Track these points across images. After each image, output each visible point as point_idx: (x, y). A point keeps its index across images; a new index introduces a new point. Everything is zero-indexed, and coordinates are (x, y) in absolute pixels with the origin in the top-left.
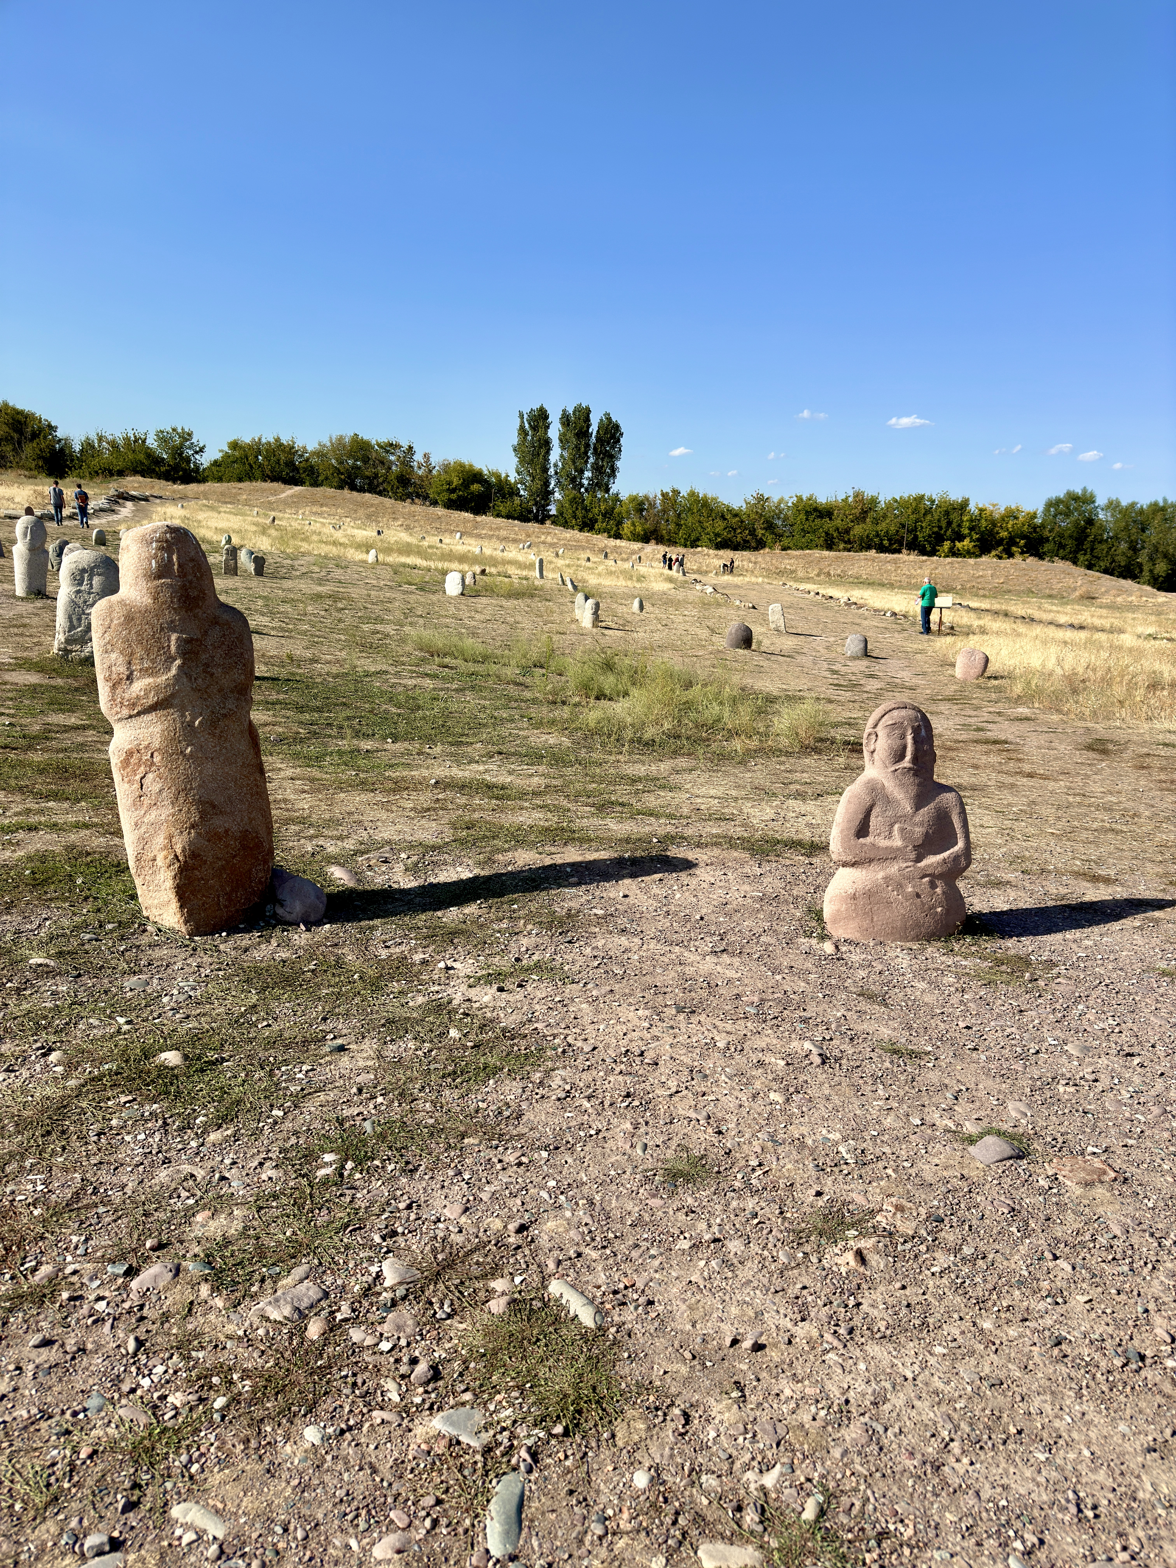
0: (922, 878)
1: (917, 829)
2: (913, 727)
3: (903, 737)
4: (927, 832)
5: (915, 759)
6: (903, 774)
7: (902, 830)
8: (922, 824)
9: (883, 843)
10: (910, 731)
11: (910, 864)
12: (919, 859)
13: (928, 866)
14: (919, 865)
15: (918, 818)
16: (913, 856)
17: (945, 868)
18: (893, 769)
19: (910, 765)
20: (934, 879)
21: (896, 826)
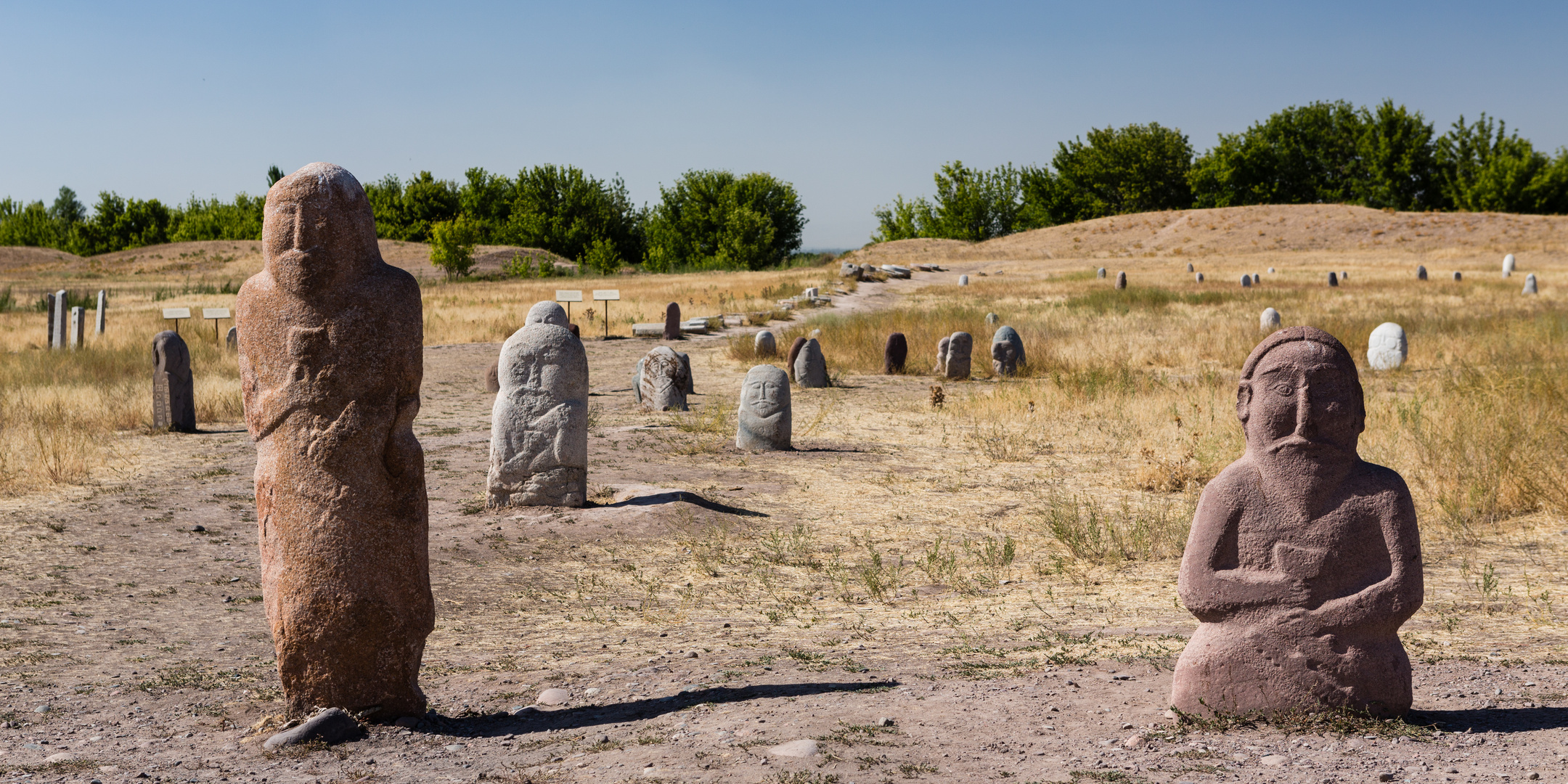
0: (1319, 634)
1: (1312, 550)
2: (1307, 374)
3: (1291, 391)
4: (1329, 556)
5: (1308, 430)
6: (1289, 456)
7: (1285, 553)
8: (1319, 541)
9: (1254, 576)
10: (1302, 381)
11: (1298, 610)
12: (1313, 603)
13: (1331, 613)
14: (1314, 612)
15: (1313, 532)
16: (1303, 596)
17: (1359, 615)
18: (1272, 447)
19: (1302, 440)
20: (1341, 634)
21: (1277, 546)
